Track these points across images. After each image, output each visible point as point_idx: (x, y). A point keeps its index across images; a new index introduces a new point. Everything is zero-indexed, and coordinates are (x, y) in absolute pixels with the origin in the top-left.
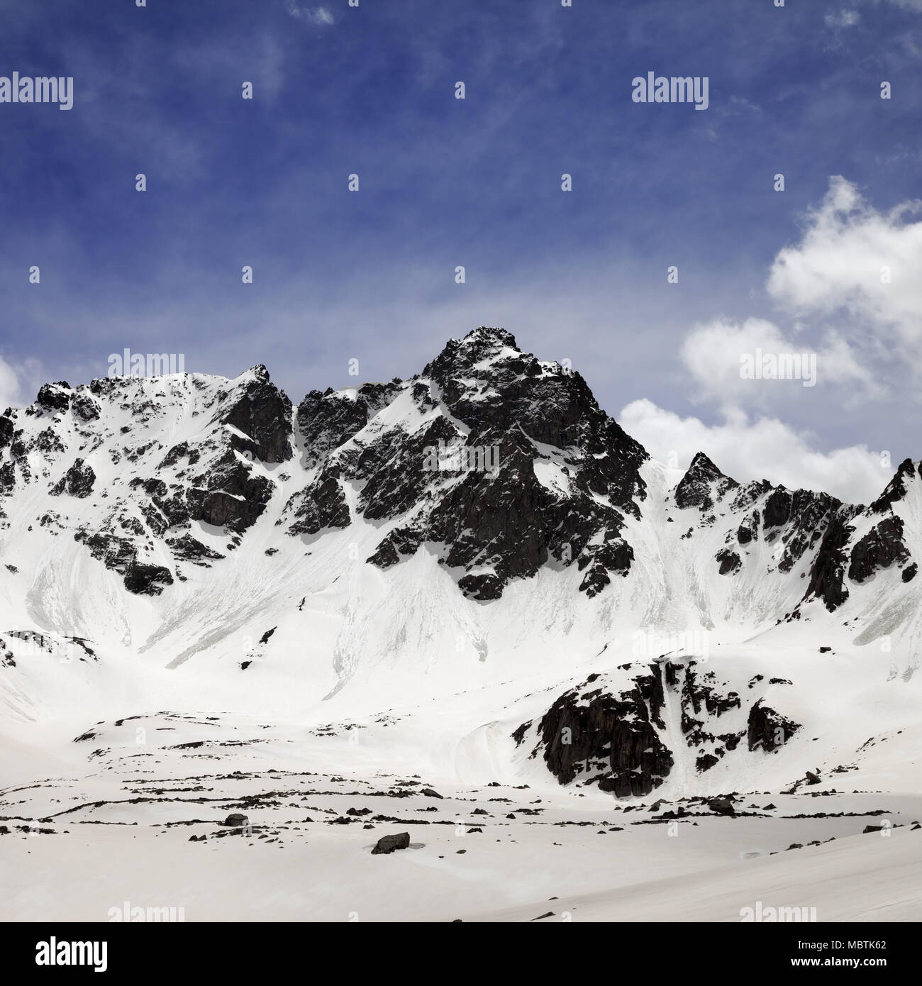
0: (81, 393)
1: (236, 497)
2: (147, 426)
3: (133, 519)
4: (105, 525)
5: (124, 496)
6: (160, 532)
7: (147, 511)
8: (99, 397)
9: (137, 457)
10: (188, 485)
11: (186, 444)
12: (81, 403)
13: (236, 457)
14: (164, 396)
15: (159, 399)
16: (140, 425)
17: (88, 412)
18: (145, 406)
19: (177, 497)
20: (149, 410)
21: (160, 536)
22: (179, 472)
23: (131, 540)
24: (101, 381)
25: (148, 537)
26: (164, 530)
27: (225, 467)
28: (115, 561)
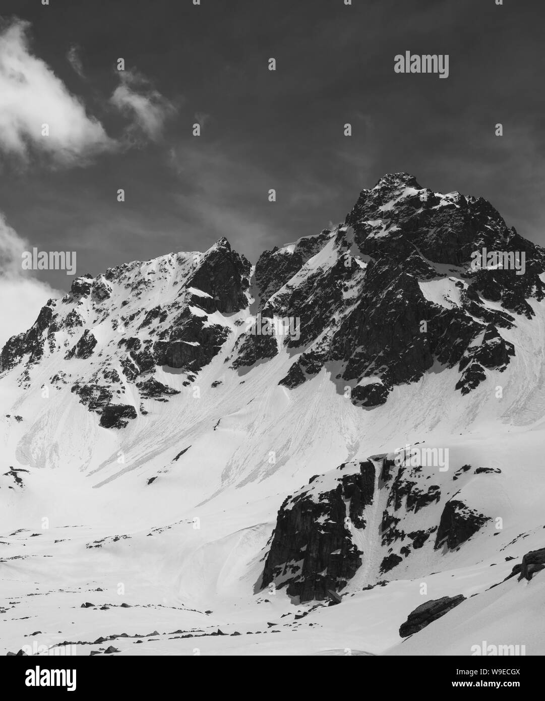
0: (98, 281)
1: (191, 344)
2: (140, 298)
3: (112, 371)
4: (92, 378)
5: (112, 354)
6: (132, 378)
7: (125, 363)
8: (112, 281)
9: (128, 322)
10: (155, 339)
11: (159, 308)
12: (98, 288)
13: (191, 313)
14: (154, 273)
15: (150, 277)
16: (136, 298)
17: (102, 294)
18: (139, 283)
19: (146, 350)
20: (142, 286)
21: (132, 381)
22: (151, 330)
23: (108, 387)
24: (113, 269)
25: (122, 383)
26: (136, 376)
27: (183, 321)
28: (96, 404)
